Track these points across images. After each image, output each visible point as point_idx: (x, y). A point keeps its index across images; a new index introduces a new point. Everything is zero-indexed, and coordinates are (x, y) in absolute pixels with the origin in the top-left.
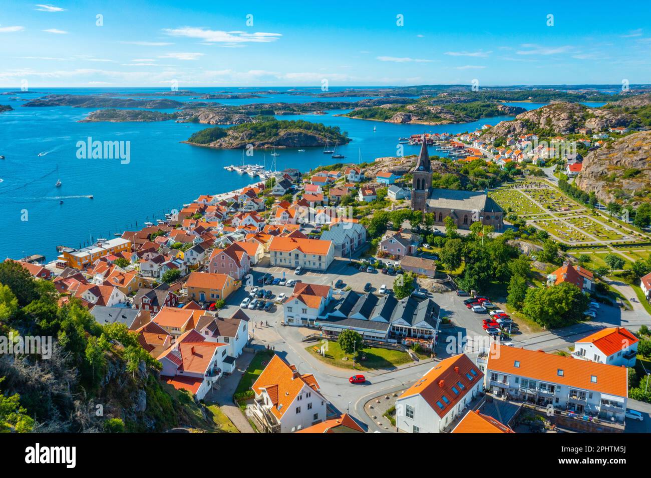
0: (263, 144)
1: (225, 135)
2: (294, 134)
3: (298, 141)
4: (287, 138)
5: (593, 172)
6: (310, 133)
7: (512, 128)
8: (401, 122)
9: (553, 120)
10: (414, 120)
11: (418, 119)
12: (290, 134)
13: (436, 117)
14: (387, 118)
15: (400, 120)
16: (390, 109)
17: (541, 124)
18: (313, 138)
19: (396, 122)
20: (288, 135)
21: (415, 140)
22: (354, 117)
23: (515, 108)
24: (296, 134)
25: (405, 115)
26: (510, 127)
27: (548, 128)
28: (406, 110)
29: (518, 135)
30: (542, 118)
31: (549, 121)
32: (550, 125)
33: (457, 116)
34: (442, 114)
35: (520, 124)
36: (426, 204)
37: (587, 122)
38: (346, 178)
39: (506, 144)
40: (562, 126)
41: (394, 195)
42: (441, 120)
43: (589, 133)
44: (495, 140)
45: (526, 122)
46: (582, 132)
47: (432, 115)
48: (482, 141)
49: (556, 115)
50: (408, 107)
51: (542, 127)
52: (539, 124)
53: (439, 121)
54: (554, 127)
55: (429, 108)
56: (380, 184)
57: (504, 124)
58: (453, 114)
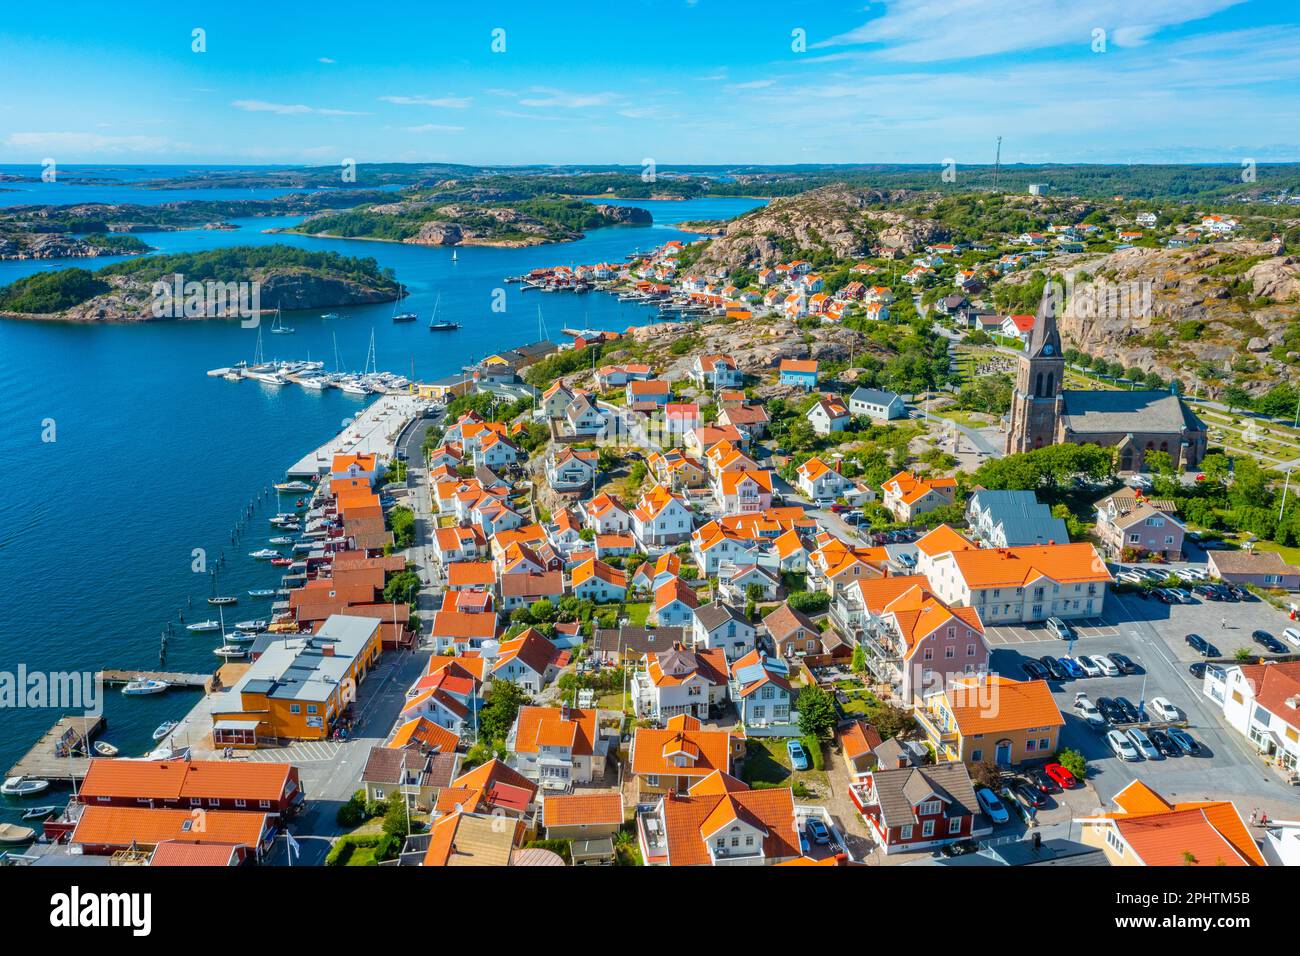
1: (105, 289)
2: (292, 279)
3: (304, 294)
4: (276, 290)
5: (1110, 332)
6: (323, 273)
7: (753, 251)
8: (443, 243)
9: (820, 233)
10: (468, 237)
11: (477, 236)
12: (281, 280)
13: (511, 231)
14: (405, 235)
15: (438, 238)
16: (402, 215)
17: (802, 241)
18: (336, 286)
19: (430, 242)
20: (276, 282)
21: (548, 282)
22: (319, 235)
23: (630, 209)
24: (297, 279)
25: (447, 227)
26: (748, 248)
27: (821, 248)
28: (442, 218)
29: (770, 264)
30: (797, 230)
31: (814, 237)
32: (819, 242)
33: (551, 228)
34: (520, 225)
35: (767, 243)
36: (1066, 427)
37: (881, 235)
38: (706, 380)
39: (757, 282)
40: (846, 244)
41: (881, 410)
42: (524, 236)
43: (899, 255)
44: (727, 274)
45: (772, 237)
46: (887, 255)
47: (502, 226)
48: (700, 278)
49: (823, 223)
50: (442, 211)
51: (805, 246)
52: (796, 240)
53: (521, 239)
54: (833, 247)
55: (490, 212)
56: (794, 388)
57: (731, 242)
58: (542, 224)
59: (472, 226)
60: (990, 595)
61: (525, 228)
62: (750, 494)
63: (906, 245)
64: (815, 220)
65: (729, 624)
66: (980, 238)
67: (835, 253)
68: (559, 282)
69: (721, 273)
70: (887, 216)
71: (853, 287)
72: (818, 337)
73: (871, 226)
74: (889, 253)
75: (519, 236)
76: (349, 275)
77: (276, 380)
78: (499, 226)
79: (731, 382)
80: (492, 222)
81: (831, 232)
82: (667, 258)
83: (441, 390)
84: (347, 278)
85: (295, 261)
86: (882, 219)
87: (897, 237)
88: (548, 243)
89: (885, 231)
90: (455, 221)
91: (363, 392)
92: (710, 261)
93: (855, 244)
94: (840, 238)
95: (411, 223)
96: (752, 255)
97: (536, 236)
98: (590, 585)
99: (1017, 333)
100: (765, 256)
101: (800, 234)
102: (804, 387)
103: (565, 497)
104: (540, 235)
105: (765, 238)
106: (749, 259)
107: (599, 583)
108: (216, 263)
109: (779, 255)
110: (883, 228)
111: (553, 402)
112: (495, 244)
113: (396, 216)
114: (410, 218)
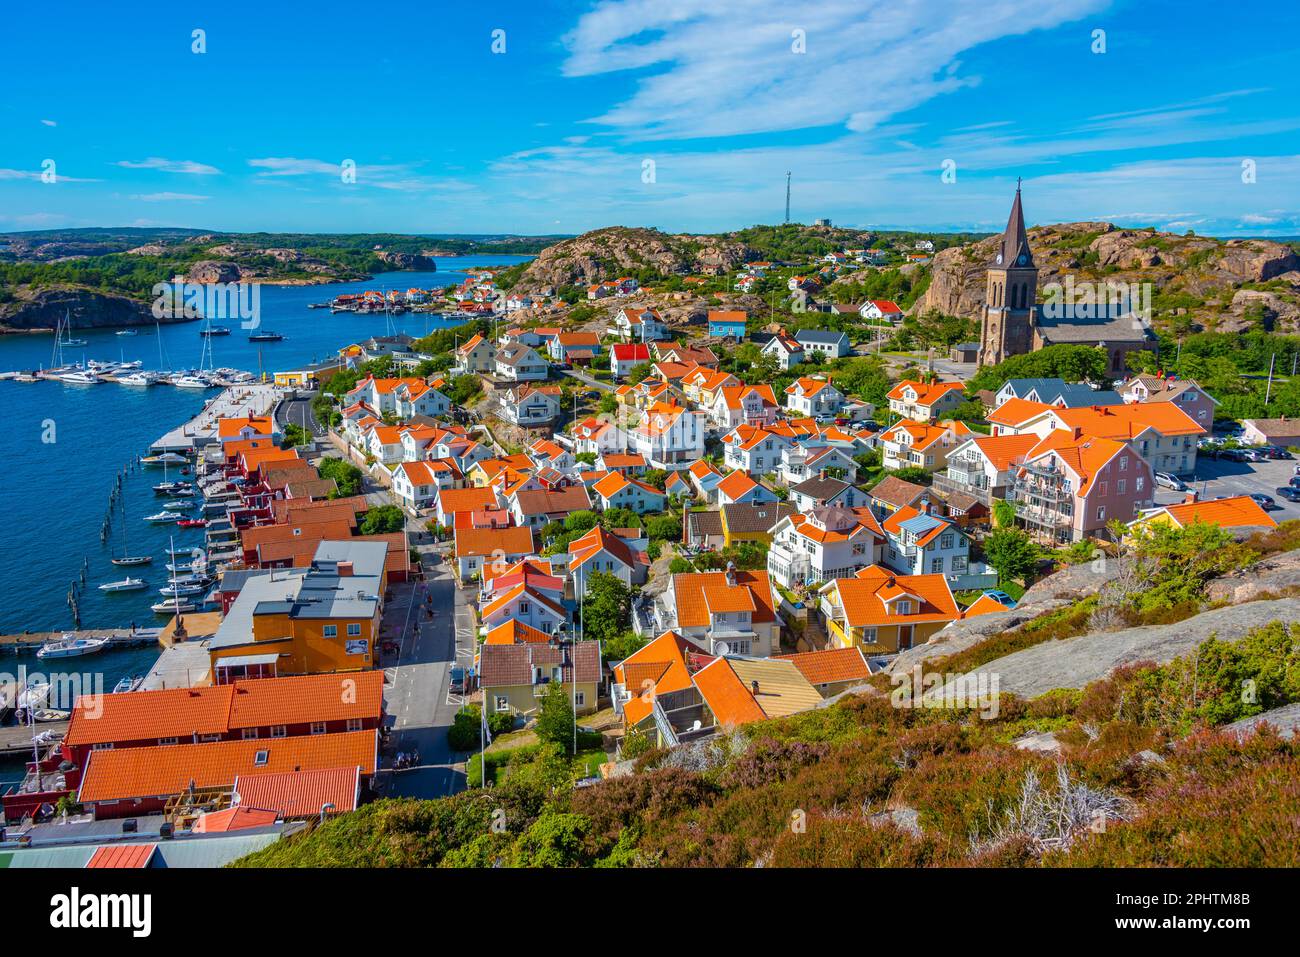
2: (67, 296)
4: (47, 307)
6: (104, 291)
7: (577, 270)
8: (219, 282)
9: (640, 253)
10: (247, 276)
11: (258, 275)
12: (55, 297)
13: (296, 270)
14: (172, 274)
15: (213, 278)
16: (166, 256)
18: (120, 305)
19: (203, 281)
20: (48, 299)
23: (412, 256)
24: (73, 296)
25: (223, 266)
26: (571, 267)
27: (643, 267)
28: (214, 258)
29: (595, 281)
30: (616, 251)
31: (634, 256)
32: (641, 261)
33: (337, 268)
34: (303, 265)
35: (590, 262)
36: (1043, 337)
37: (699, 255)
38: (633, 333)
39: (587, 298)
40: (669, 262)
41: (830, 348)
42: (309, 276)
43: (721, 272)
44: (553, 293)
45: (593, 257)
46: (709, 272)
47: (284, 266)
48: (525, 297)
49: (641, 244)
50: (214, 251)
51: (628, 265)
52: (617, 260)
53: (306, 278)
54: (656, 265)
55: (268, 251)
56: (725, 339)
57: (553, 262)
58: (327, 265)
59: (250, 266)
62: (755, 407)
63: (725, 263)
64: (633, 242)
66: (789, 259)
67: (659, 270)
68: (372, 305)
69: (546, 292)
70: (699, 240)
73: (687, 248)
74: (711, 270)
75: (304, 274)
76: (134, 294)
77: (85, 378)
78: (281, 266)
79: (660, 335)
80: (272, 261)
81: (651, 252)
82: (483, 282)
83: (302, 377)
84: (133, 296)
85: (68, 278)
86: (696, 241)
87: (715, 256)
88: (337, 282)
89: (702, 251)
90: (231, 260)
91: (202, 385)
92: (533, 281)
93: (677, 262)
94: (661, 257)
95: (178, 264)
96: (576, 274)
97: (321, 275)
98: (625, 494)
99: (879, 314)
100: (590, 274)
101: (619, 255)
102: (734, 338)
104: (326, 275)
105: (587, 257)
106: (574, 277)
107: (635, 492)
109: (603, 274)
110: (699, 249)
111: (475, 355)
112: (279, 283)
113: (160, 257)
114: (176, 258)
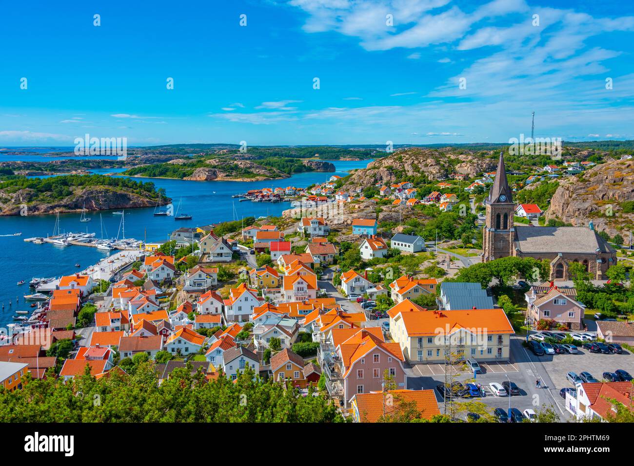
0: (52, 208)
2: (98, 192)
3: (105, 201)
4: (87, 198)
5: (579, 210)
6: (119, 190)
7: (378, 177)
8: (206, 180)
9: (420, 166)
10: (221, 177)
11: (227, 176)
12: (92, 193)
13: (247, 172)
14: (184, 175)
15: (203, 177)
16: (184, 165)
17: (408, 171)
18: (124, 197)
19: (198, 179)
20: (89, 194)
21: (257, 196)
22: (136, 176)
23: (322, 163)
24: (101, 192)
25: (209, 171)
26: (375, 175)
27: (419, 175)
28: (207, 166)
29: (388, 184)
30: (406, 165)
31: (416, 169)
32: (419, 172)
33: (271, 171)
34: (252, 170)
35: (386, 172)
36: (517, 249)
37: (457, 167)
38: (305, 232)
39: (379, 194)
40: (434, 172)
41: (409, 246)
42: (254, 176)
43: (467, 178)
44: (362, 190)
45: (390, 169)
46: (459, 178)
47: (242, 170)
48: (346, 193)
49: (421, 161)
50: (208, 162)
51: (410, 174)
52: (405, 171)
53: (252, 177)
54: (426, 174)
55: (235, 162)
56: (361, 237)
57: (366, 172)
58: (266, 169)
59: (224, 169)
60: (425, 342)
61: (255, 171)
62: (302, 289)
63: (472, 173)
64: (417, 159)
65: (240, 359)
66: (519, 169)
67: (428, 177)
68: (263, 196)
69: (358, 190)
70: (462, 157)
71: (434, 194)
72: (384, 209)
73: (451, 162)
74: (460, 177)
75: (252, 175)
76: (135, 191)
77: (63, 243)
78: (240, 170)
79: (322, 233)
80: (236, 167)
81: (426, 165)
82: (329, 183)
83: (158, 246)
84: (133, 192)
85: (103, 183)
86: (458, 159)
87: (466, 168)
88: (268, 179)
89: (459, 165)
90: (215, 167)
92: (353, 183)
93: (440, 172)
94: (431, 169)
95: (189, 169)
96: (377, 179)
97: (261, 175)
98: (177, 342)
99: (525, 214)
100: (385, 180)
101: (407, 167)
102: (367, 236)
103: (191, 296)
104: (264, 175)
105: (386, 169)
106: (376, 181)
107: (183, 342)
108: (53, 183)
109: (394, 179)
110: (459, 163)
111: (205, 244)
112: (236, 180)
113: (181, 165)
114: (189, 166)
